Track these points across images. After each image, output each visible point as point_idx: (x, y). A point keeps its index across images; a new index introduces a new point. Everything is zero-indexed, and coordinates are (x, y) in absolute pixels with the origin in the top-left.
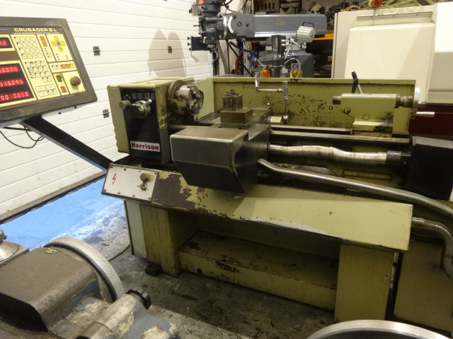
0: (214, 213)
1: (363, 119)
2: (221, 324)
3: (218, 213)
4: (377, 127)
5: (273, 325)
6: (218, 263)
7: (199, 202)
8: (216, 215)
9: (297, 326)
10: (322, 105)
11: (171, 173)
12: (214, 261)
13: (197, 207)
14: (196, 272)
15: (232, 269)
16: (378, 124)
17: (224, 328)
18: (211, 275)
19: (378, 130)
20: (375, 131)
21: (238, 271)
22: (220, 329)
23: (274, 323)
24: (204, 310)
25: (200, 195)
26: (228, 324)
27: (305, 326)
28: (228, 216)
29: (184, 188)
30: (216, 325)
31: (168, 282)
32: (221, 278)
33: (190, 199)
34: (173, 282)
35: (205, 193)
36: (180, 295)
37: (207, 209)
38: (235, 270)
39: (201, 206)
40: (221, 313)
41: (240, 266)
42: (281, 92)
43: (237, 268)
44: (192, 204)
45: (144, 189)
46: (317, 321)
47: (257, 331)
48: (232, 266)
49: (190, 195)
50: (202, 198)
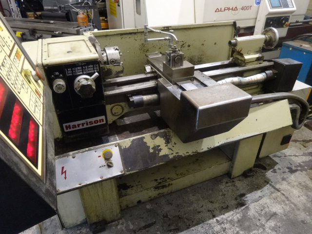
0: (188, 154)
1: (248, 54)
2: (189, 225)
3: (190, 153)
4: (257, 58)
5: (212, 202)
6: (156, 188)
7: (172, 152)
8: (190, 155)
9: (221, 193)
10: (183, 44)
11: (132, 139)
12: (152, 189)
13: (171, 157)
14: (136, 204)
15: (167, 185)
16: (257, 56)
17: (194, 226)
18: (150, 199)
19: (258, 59)
20: (256, 60)
21: (172, 184)
22: (193, 228)
23: (211, 200)
24: (169, 225)
25: (170, 145)
26: (193, 222)
27: (223, 191)
28: (198, 151)
29: (151, 146)
30: (188, 228)
31: (119, 227)
32: (158, 196)
33: (161, 154)
34: (122, 224)
35: (173, 143)
36: (140, 229)
37: (180, 154)
38: (169, 185)
39: (175, 154)
40: (180, 218)
41: (172, 180)
42: (169, 39)
43: (170, 183)
44: (166, 156)
45: (110, 166)
46: (224, 183)
47: (210, 213)
48: (167, 184)
49: (161, 149)
50: (172, 148)
